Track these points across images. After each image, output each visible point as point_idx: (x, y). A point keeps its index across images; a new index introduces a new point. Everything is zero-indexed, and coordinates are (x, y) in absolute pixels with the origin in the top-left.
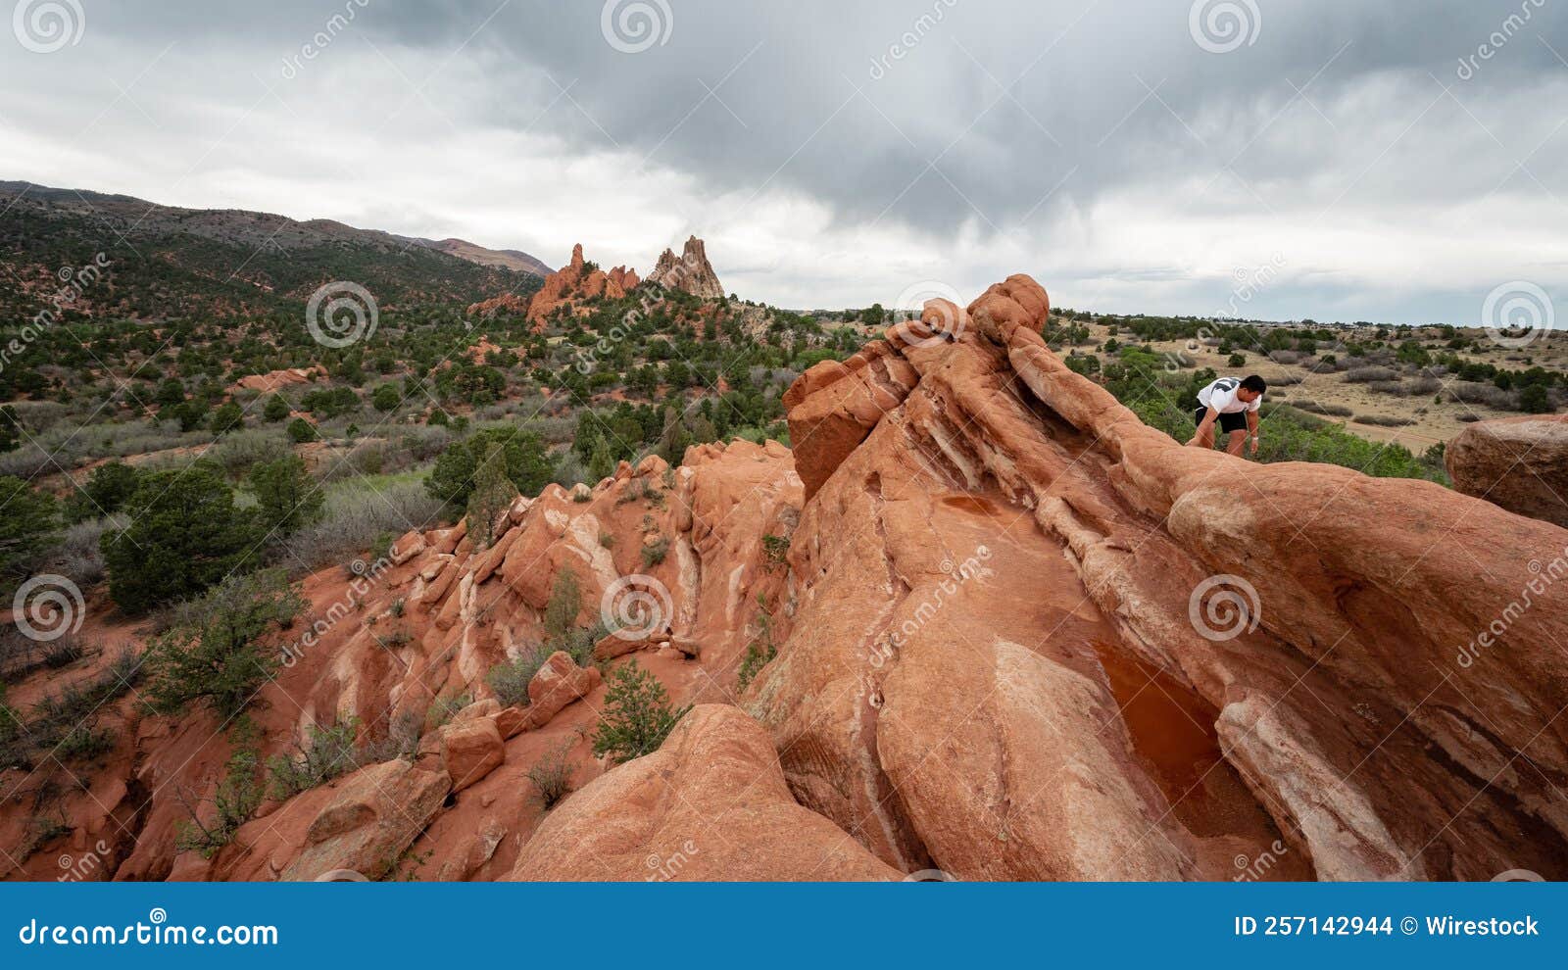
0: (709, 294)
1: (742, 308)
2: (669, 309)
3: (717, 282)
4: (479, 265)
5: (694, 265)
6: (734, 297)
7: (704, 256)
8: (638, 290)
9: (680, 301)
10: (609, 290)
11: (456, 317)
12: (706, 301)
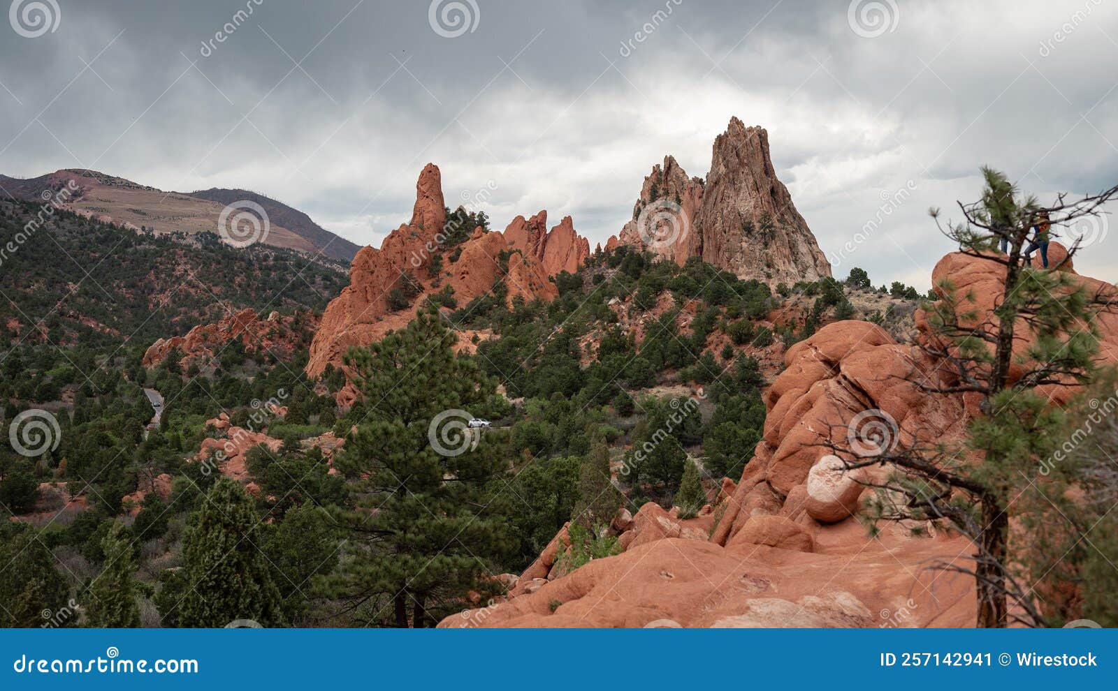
0: (788, 274)
1: (883, 306)
2: (686, 321)
3: (811, 241)
4: (149, 237)
5: (746, 203)
6: (859, 278)
7: (768, 170)
8: (588, 276)
9: (718, 298)
10: (515, 282)
11: (118, 376)
12: (783, 292)
